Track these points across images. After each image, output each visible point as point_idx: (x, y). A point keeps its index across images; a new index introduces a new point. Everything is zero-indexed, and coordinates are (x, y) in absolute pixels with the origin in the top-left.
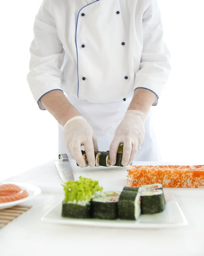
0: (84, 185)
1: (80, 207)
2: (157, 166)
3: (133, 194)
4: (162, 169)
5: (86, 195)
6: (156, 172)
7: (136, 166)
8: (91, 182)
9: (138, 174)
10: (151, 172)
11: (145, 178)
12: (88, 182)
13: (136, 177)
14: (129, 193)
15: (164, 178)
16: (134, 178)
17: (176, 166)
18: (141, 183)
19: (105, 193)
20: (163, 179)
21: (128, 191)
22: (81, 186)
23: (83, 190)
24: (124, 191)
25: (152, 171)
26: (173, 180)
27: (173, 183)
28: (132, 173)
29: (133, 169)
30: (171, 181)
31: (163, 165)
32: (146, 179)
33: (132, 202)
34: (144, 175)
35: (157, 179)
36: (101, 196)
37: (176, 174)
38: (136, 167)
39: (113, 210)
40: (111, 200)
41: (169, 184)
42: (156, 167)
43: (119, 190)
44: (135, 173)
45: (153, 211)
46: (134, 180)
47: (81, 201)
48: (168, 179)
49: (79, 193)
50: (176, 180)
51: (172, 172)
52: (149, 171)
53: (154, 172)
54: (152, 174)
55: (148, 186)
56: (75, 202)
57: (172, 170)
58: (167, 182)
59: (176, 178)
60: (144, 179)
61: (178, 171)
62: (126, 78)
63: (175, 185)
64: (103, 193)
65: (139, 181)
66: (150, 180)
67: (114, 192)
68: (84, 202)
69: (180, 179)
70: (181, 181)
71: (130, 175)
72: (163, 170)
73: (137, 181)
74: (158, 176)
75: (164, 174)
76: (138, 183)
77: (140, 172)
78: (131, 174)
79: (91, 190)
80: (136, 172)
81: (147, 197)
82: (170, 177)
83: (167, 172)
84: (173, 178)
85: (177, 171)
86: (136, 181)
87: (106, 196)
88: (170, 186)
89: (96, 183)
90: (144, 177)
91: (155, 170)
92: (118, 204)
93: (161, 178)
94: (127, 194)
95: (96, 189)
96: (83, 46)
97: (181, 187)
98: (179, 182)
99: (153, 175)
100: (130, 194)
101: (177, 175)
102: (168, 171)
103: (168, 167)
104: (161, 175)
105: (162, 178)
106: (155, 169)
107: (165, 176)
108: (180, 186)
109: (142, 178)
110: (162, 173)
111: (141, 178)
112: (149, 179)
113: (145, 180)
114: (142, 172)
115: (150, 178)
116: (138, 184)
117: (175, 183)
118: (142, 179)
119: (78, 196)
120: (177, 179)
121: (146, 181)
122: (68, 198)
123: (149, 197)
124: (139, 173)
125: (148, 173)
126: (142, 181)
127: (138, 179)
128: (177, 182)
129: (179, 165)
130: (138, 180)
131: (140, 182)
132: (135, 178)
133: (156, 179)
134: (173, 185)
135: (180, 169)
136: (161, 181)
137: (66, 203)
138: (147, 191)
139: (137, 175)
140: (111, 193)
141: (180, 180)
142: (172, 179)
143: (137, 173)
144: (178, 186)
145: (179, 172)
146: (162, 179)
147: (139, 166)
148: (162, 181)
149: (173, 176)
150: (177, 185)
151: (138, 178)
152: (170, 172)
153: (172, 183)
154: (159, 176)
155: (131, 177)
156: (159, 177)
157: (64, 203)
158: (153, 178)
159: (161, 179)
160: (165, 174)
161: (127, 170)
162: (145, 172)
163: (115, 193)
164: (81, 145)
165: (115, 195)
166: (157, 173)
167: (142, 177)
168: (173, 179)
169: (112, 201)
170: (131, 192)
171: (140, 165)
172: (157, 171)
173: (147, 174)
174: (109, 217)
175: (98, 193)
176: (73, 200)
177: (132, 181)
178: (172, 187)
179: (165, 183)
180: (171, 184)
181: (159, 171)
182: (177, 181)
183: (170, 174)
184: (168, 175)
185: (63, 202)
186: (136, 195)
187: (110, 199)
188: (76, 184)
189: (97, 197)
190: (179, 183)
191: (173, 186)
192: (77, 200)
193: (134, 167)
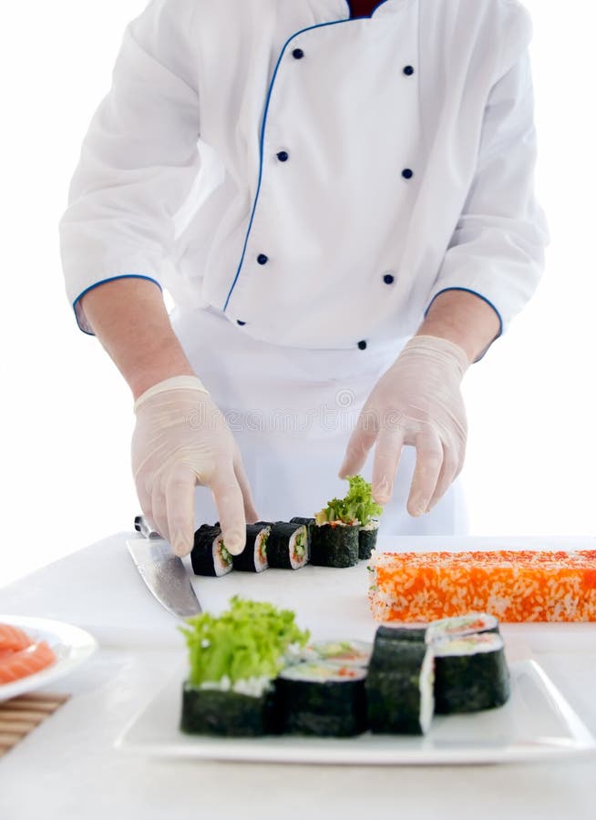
0: (256, 627)
1: (243, 699)
2: (462, 554)
3: (413, 651)
4: (483, 563)
5: (261, 660)
6: (467, 573)
7: (395, 554)
8: (271, 615)
9: (407, 580)
10: (449, 576)
11: (432, 592)
12: (262, 615)
13: (400, 589)
14: (398, 651)
15: (492, 592)
16: (395, 593)
17: (523, 553)
18: (417, 610)
19: (314, 648)
20: (489, 595)
21: (395, 643)
22: (246, 630)
23: (251, 643)
24: (382, 642)
25: (452, 572)
26: (519, 600)
27: (520, 608)
28: (390, 577)
29: (390, 565)
30: (513, 603)
31: (484, 549)
32: (435, 596)
33: (413, 679)
34: (427, 583)
35: (469, 597)
36: (303, 661)
37: (528, 580)
38: (400, 559)
39: (348, 707)
40: (342, 673)
41: (508, 610)
42: (459, 556)
43: (363, 639)
44: (397, 579)
45: (475, 704)
46: (395, 600)
47: (247, 678)
48: (504, 597)
49: (239, 655)
50: (528, 598)
51: (516, 574)
52: (442, 570)
53: (458, 575)
54: (454, 580)
55: (450, 623)
56: (224, 685)
57: (517, 568)
58: (501, 604)
59: (528, 592)
60: (427, 595)
61: (535, 571)
62: (389, 279)
63: (526, 614)
64: (310, 648)
65: (412, 604)
66: (447, 599)
67: (343, 646)
68: (254, 685)
69: (543, 595)
70: (545, 600)
71: (384, 584)
72: (487, 567)
73: (405, 603)
74: (471, 586)
75: (491, 579)
76: (407, 608)
77: (414, 573)
78: (387, 580)
79: (277, 644)
80: (401, 576)
81: (454, 660)
82: (510, 591)
83: (502, 575)
84: (521, 591)
85: (531, 570)
86: (400, 604)
87: (319, 659)
88: (510, 617)
89: (289, 617)
90: (428, 591)
91: (462, 568)
92: (367, 685)
93: (482, 594)
94: (394, 653)
95: (287, 637)
96: (283, 157)
97: (545, 620)
98: (537, 604)
99: (456, 583)
100: (404, 651)
101: (531, 583)
102: (504, 571)
103: (499, 556)
104: (481, 584)
105: (484, 591)
106: (462, 564)
107: (496, 587)
108: (543, 618)
109: (421, 594)
110: (485, 576)
111: (417, 594)
112: (443, 597)
113: (432, 600)
114: (420, 575)
115: (448, 595)
116: (410, 614)
117: (525, 610)
118: (422, 597)
119: (236, 664)
120: (533, 594)
121: (433, 603)
122: (199, 672)
123: (463, 661)
124: (411, 577)
125: (440, 578)
126: (420, 604)
127: (410, 598)
128: (532, 605)
129: (531, 550)
130: (410, 601)
131: (416, 606)
132: (399, 594)
133: (465, 598)
134: (521, 613)
135: (542, 564)
136: (481, 603)
137: (196, 688)
138: (451, 640)
139: (403, 584)
140: (334, 649)
141: (540, 600)
142: (515, 597)
143: (405, 577)
144: (534, 616)
145: (539, 571)
146: (485, 597)
147: (406, 554)
148: (486, 601)
149: (519, 588)
150: (531, 613)
151: (409, 593)
152: (510, 573)
153: (516, 608)
154: (476, 586)
155: (385, 592)
156: (476, 591)
157: (189, 688)
158: (456, 593)
159: (480, 597)
160: (494, 581)
161: (369, 568)
162: (430, 574)
163: (349, 649)
164: (198, 483)
165: (348, 653)
166: (469, 578)
167: (422, 591)
168: (521, 595)
169: (346, 678)
170: (405, 644)
171: (408, 553)
172: (469, 571)
173: (437, 580)
174: (336, 728)
175: (294, 649)
176: (219, 678)
177: (389, 604)
178: (517, 621)
179: (493, 607)
180: (514, 612)
181: (475, 571)
182: (532, 601)
183: (511, 581)
184: (503, 584)
185: (185, 684)
186: (423, 654)
187: (337, 668)
188: (231, 627)
189: (291, 664)
190: (538, 609)
191: (519, 617)
192: (230, 676)
193: (391, 560)
